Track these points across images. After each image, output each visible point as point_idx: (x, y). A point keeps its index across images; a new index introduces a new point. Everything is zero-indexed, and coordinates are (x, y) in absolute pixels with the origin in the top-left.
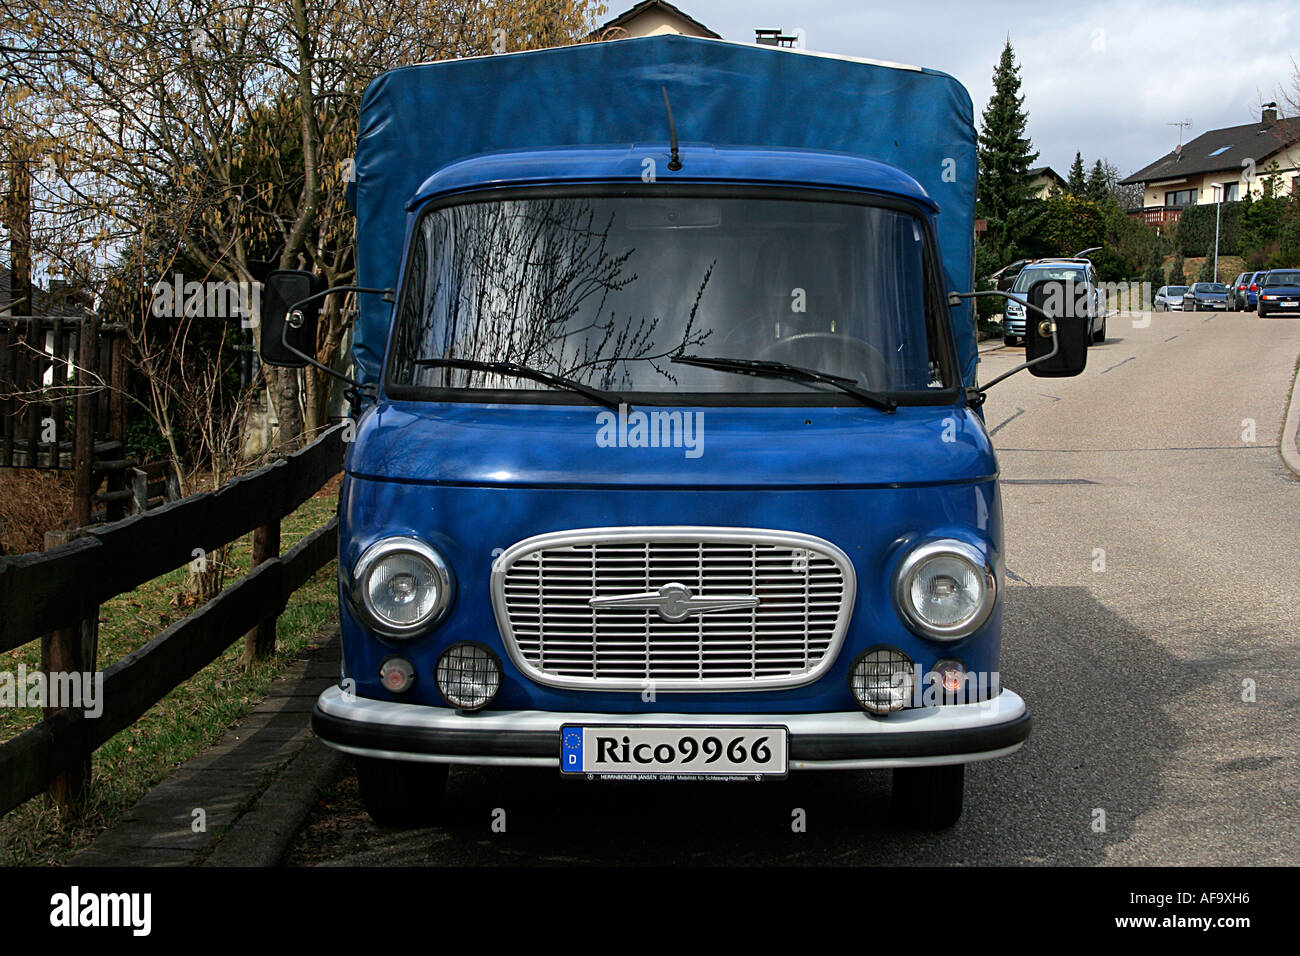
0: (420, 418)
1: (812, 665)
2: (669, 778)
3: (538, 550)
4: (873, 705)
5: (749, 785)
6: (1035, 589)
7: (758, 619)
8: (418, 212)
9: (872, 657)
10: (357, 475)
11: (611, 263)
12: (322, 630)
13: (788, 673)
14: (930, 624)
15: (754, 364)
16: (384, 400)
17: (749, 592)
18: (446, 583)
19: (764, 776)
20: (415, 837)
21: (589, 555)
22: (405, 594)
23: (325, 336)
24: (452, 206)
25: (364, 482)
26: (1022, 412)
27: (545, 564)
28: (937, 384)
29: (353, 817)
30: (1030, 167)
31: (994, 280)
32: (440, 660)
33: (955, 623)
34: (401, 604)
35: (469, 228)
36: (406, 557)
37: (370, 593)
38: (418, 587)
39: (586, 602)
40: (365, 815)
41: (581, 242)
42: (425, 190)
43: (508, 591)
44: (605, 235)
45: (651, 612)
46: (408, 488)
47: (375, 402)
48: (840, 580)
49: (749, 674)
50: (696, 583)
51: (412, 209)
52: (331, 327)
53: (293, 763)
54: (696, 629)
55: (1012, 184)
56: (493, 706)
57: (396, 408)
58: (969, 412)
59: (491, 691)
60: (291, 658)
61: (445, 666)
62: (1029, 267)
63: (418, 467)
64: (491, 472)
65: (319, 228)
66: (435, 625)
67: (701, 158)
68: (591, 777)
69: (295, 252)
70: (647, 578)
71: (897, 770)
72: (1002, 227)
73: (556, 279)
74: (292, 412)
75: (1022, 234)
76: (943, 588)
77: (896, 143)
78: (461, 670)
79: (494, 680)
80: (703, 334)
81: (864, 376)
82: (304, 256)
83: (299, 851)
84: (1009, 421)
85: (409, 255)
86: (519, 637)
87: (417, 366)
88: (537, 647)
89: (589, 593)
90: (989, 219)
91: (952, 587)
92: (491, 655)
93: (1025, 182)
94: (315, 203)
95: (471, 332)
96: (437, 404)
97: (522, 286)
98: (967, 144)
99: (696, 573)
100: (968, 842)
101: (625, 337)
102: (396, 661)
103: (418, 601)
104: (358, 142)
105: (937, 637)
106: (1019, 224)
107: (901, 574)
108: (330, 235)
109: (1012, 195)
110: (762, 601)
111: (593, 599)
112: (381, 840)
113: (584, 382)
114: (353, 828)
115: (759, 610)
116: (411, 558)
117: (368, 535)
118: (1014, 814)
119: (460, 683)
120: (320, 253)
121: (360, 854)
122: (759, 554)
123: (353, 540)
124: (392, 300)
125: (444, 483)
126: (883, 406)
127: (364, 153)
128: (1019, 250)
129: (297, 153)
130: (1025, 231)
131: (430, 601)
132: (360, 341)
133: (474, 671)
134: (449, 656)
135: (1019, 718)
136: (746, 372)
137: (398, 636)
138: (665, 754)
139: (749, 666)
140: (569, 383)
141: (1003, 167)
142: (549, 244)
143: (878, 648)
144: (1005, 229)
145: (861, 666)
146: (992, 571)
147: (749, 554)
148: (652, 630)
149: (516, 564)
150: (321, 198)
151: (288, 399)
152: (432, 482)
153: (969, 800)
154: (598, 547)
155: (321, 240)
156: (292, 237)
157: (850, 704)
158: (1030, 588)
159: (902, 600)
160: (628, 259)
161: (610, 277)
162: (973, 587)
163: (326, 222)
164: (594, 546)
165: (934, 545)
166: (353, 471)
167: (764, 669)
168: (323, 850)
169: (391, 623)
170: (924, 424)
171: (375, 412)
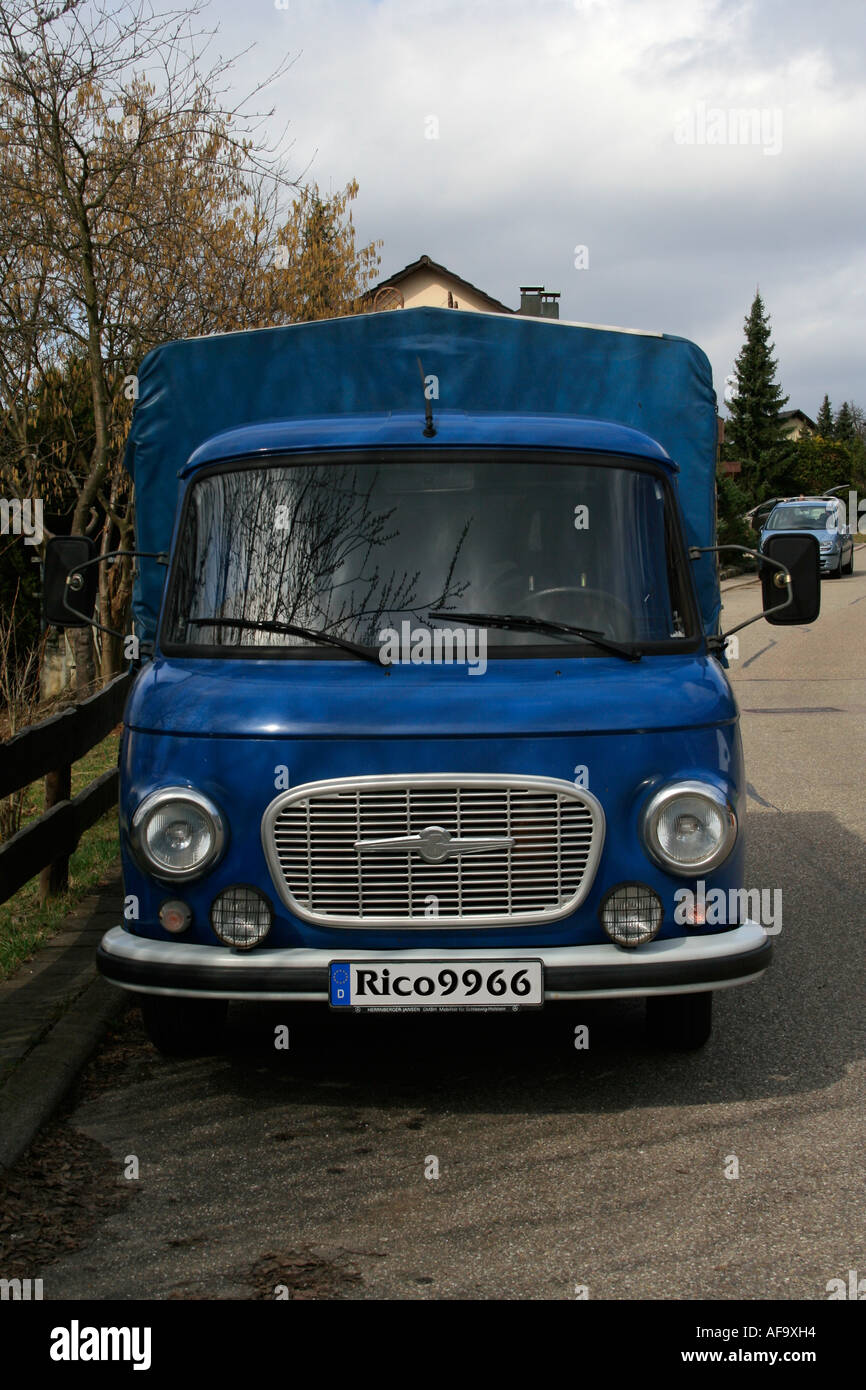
0: (194, 674)
1: (565, 901)
2: (432, 1010)
3: (305, 797)
4: (622, 938)
5: (506, 1015)
6: (784, 816)
7: (514, 859)
8: (189, 479)
9: (621, 893)
10: (136, 729)
11: (374, 521)
12: (113, 866)
13: (542, 909)
14: (675, 861)
15: (507, 619)
16: (159, 657)
17: (504, 834)
18: (220, 829)
19: (521, 1006)
20: (198, 1065)
21: (353, 801)
22: (181, 840)
23: (119, 584)
24: (221, 473)
25: (142, 736)
26: (774, 643)
27: (313, 810)
28: (679, 634)
29: (139, 1047)
30: (781, 410)
31: (748, 518)
32: (214, 902)
33: (699, 859)
34: (177, 850)
35: (237, 492)
36: (183, 805)
37: (149, 840)
38: (194, 834)
39: (351, 845)
40: (150, 1046)
41: (346, 502)
42: (196, 459)
43: (278, 836)
44: (369, 495)
45: (413, 854)
46: (184, 741)
47: (152, 659)
48: (590, 821)
49: (506, 911)
50: (454, 826)
51: (184, 476)
52: (124, 575)
53: (83, 996)
54: (455, 869)
55: (764, 427)
56: (266, 945)
57: (172, 665)
58: (710, 660)
59: (262, 932)
60: (83, 895)
61: (220, 908)
62: (781, 505)
63: (192, 720)
64: (259, 724)
65: (110, 482)
66: (210, 868)
67: (454, 425)
68: (358, 1010)
69: (88, 507)
70: (408, 822)
71: (650, 999)
72: (755, 468)
73: (322, 534)
74: (87, 657)
75: (774, 474)
76: (687, 826)
77: (640, 406)
78: (235, 912)
79: (265, 920)
80: (462, 586)
81: (611, 628)
82: (97, 510)
83: (87, 1081)
84: (762, 652)
85: (182, 519)
86: (289, 879)
87: (190, 625)
88: (305, 888)
89: (354, 837)
90: (743, 460)
91: (696, 826)
92: (263, 897)
93: (776, 425)
94: (106, 460)
95: (241, 585)
96: (209, 662)
97: (289, 541)
98: (707, 404)
99: (454, 817)
100: (716, 1062)
101: (389, 590)
102: (173, 903)
103: (193, 847)
104: (134, 413)
105: (682, 872)
106: (772, 464)
107: (648, 814)
108: (121, 489)
109: (764, 436)
110: (517, 842)
111: (358, 843)
112: (165, 1069)
113: (348, 637)
114: (138, 1058)
115: (514, 850)
116: (187, 806)
117: (146, 785)
118: (761, 1034)
119: (234, 924)
120: (112, 506)
121: (145, 1084)
122: (513, 798)
123: (133, 790)
124: (166, 562)
125: (217, 735)
126: (628, 656)
127: (140, 423)
128: (773, 488)
129: (88, 411)
130: (777, 471)
131: (204, 847)
132: (140, 599)
133: (247, 912)
134: (223, 899)
135: (763, 946)
136: (500, 626)
137: (175, 880)
138: (424, 986)
139: (505, 903)
140: (333, 639)
141: (755, 411)
142: (315, 502)
143: (626, 884)
144: (758, 469)
145: (611, 902)
146: (733, 810)
147: (504, 798)
148: (414, 870)
149: (286, 810)
150: (111, 455)
151: (83, 644)
152: (206, 735)
153: (718, 1021)
154: (361, 794)
155: (113, 494)
156: (85, 492)
157: (601, 938)
158: (780, 814)
159: (649, 839)
160: (390, 518)
161: (374, 532)
162: (716, 825)
163: (118, 478)
164: (358, 793)
165: (678, 787)
166: (131, 724)
167: (520, 905)
168: (110, 1079)
169: (168, 868)
170: (667, 672)
171: (152, 668)
